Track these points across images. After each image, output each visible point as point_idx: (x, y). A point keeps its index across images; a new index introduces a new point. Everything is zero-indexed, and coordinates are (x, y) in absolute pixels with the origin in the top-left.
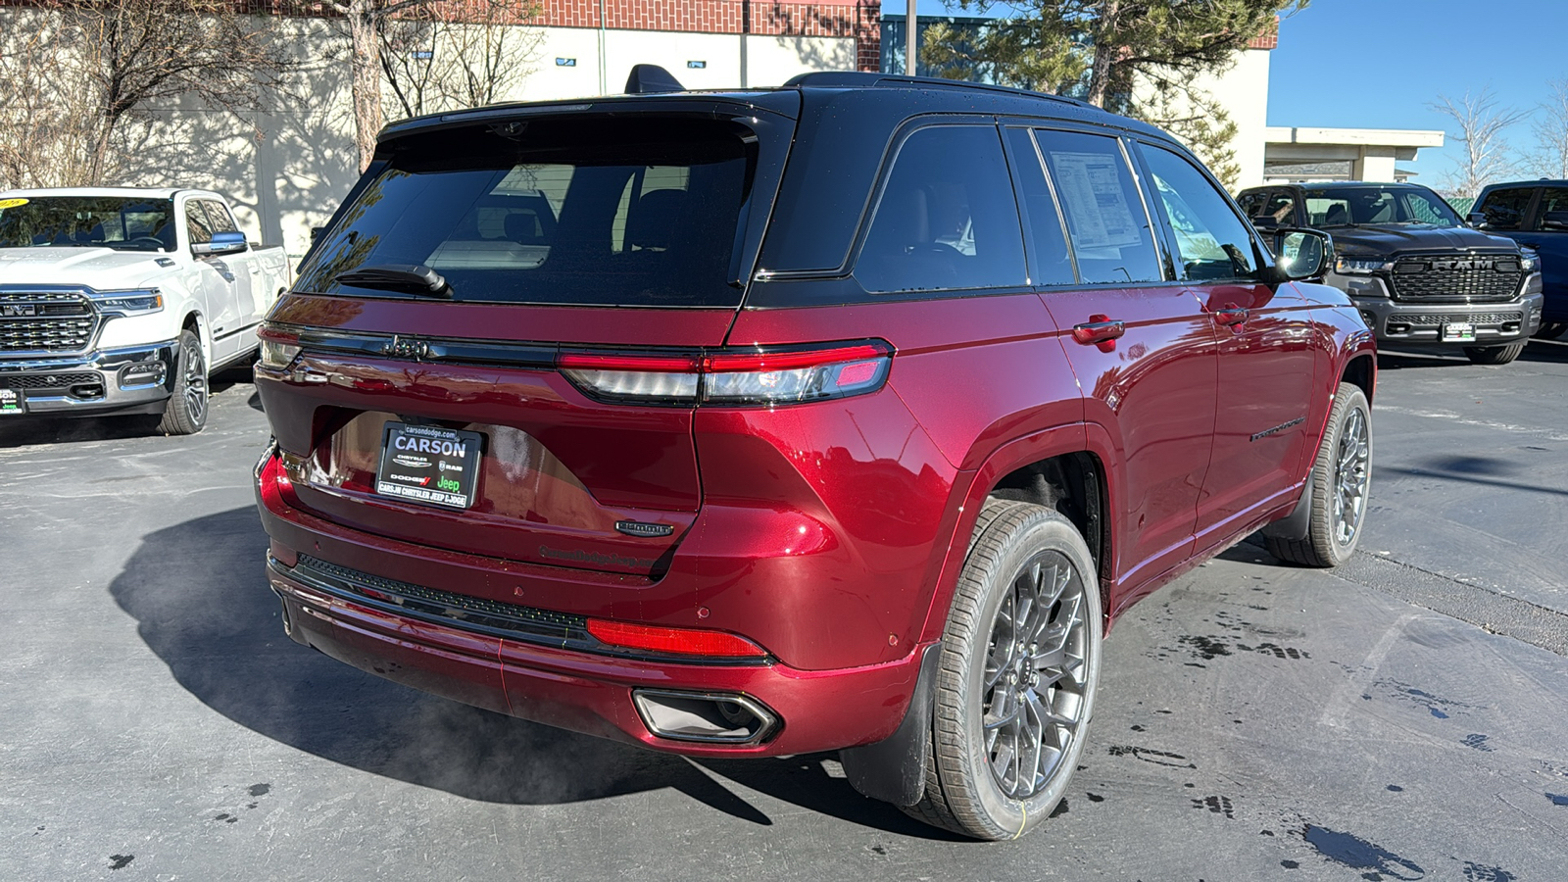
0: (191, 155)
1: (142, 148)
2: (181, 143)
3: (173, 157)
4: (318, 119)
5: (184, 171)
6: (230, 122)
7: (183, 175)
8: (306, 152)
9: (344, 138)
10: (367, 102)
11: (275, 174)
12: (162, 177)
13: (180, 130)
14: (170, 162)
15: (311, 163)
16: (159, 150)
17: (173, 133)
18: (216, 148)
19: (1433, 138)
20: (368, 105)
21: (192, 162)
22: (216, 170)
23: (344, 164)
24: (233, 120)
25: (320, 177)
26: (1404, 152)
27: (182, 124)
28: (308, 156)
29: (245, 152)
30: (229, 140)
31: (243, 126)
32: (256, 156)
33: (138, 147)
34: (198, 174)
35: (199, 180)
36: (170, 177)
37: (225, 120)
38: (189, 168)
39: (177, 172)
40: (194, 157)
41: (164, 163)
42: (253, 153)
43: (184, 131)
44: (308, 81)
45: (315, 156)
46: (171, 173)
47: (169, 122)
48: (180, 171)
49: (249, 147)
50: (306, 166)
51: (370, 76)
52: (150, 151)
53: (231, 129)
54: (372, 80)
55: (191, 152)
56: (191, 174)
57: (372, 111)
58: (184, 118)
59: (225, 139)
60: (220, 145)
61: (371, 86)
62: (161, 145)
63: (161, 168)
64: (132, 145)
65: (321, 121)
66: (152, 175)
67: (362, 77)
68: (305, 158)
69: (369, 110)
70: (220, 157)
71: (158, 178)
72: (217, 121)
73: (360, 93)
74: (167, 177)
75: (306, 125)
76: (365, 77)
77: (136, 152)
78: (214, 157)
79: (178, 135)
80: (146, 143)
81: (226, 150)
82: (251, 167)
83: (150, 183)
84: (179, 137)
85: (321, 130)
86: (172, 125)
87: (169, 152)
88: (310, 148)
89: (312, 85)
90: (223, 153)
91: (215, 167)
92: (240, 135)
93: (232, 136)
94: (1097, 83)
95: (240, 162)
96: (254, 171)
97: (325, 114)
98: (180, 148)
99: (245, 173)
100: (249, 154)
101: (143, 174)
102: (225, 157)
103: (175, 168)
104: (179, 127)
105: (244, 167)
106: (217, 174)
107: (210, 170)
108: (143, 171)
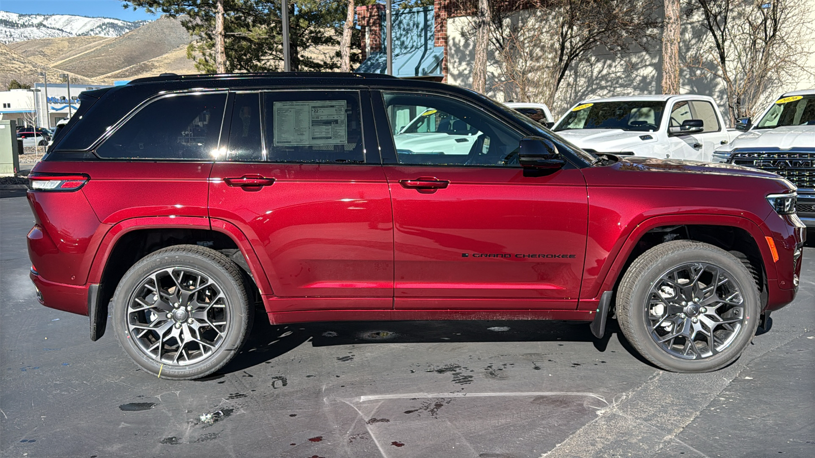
0: (623, 78)
1: (600, 76)
2: (619, 72)
3: (614, 80)
4: (694, 52)
5: (619, 87)
6: (646, 58)
7: (618, 89)
8: (685, 73)
9: (708, 63)
10: (669, 44)
12: (608, 91)
13: (619, 64)
14: (612, 83)
15: (688, 79)
16: (608, 76)
17: (615, 66)
18: (636, 73)
20: (669, 46)
21: (623, 82)
22: (635, 86)
23: (707, 78)
24: (647, 57)
25: (692, 87)
27: (620, 61)
28: (686, 75)
29: (651, 75)
30: (644, 68)
31: (652, 59)
32: (657, 77)
33: (598, 76)
34: (626, 88)
35: (626, 92)
36: (611, 91)
37: (643, 57)
38: (621, 86)
39: (615, 88)
40: (625, 79)
41: (609, 83)
42: (656, 75)
43: (621, 65)
45: (690, 74)
46: (612, 89)
47: (614, 61)
48: (617, 87)
49: (654, 72)
50: (684, 81)
51: (672, 29)
52: (604, 78)
53: (645, 62)
54: (673, 31)
55: (623, 76)
56: (622, 89)
57: (672, 49)
58: (622, 58)
59: (642, 68)
60: (639, 71)
61: (672, 34)
62: (609, 74)
63: (607, 86)
64: (595, 74)
65: (696, 54)
66: (603, 90)
67: (667, 30)
69: (669, 49)
70: (638, 78)
71: (605, 92)
72: (639, 58)
73: (665, 40)
74: (610, 91)
75: (687, 57)
76: (669, 30)
77: (597, 78)
78: (635, 79)
79: (618, 68)
80: (602, 73)
81: (641, 74)
82: (654, 83)
83: (601, 95)
84: (619, 68)
85: (696, 59)
86: (615, 62)
87: (612, 77)
88: (688, 70)
90: (640, 76)
91: (635, 84)
92: (650, 65)
93: (646, 66)
95: (648, 80)
96: (655, 86)
97: (699, 49)
98: (618, 74)
99: (650, 87)
100: (653, 76)
101: (598, 90)
102: (641, 78)
103: (615, 86)
104: (619, 63)
105: (650, 83)
106: (635, 88)
107: (632, 86)
108: (599, 88)
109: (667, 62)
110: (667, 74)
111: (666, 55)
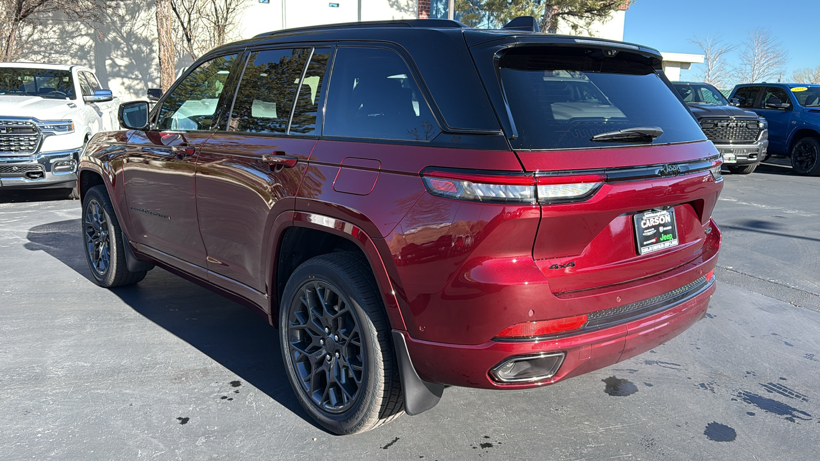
0: (58, 45)
1: (30, 40)
2: (52, 38)
3: (48, 45)
4: (129, 28)
5: (54, 53)
6: (80, 28)
7: (53, 55)
8: (123, 46)
9: (143, 38)
10: (164, 20)
11: (105, 57)
12: (42, 57)
13: (51, 31)
14: (46, 48)
15: (125, 51)
16: (40, 41)
17: (47, 32)
18: (72, 41)
19: (699, 59)
20: (165, 22)
21: (58, 49)
22: (72, 53)
23: (143, 53)
24: (82, 26)
25: (131, 59)
26: (684, 65)
27: (52, 27)
28: (124, 47)
29: (88, 44)
30: (80, 37)
31: (87, 29)
32: (95, 47)
33: (28, 40)
34: (62, 55)
35: (63, 59)
36: (46, 57)
37: (78, 26)
38: (57, 52)
39: (50, 54)
40: (60, 46)
41: (43, 49)
42: (93, 45)
43: (54, 31)
44: (124, 6)
45: (128, 48)
46: (47, 55)
47: (46, 26)
48: (51, 54)
49: (91, 41)
50: (123, 53)
51: (165, 6)
52: (35, 42)
53: (81, 31)
54: (167, 8)
55: (58, 43)
56: (58, 55)
57: (167, 25)
58: (54, 24)
59: (77, 36)
60: (74, 40)
61: (166, 11)
62: (41, 39)
63: (40, 52)
64: (24, 38)
65: (131, 29)
66: (36, 55)
67: (161, 6)
68: (123, 49)
69: (165, 24)
70: (75, 47)
71: (39, 57)
72: (73, 26)
73: (160, 15)
74: (44, 57)
75: (122, 30)
76: (163, 6)
77: (26, 42)
78: (71, 47)
79: (52, 34)
80: (32, 37)
81: (77, 43)
82: (92, 53)
83: (35, 60)
84: (51, 35)
85: (131, 34)
86: (47, 28)
87: (45, 43)
88: (125, 43)
89: (126, 8)
90: (76, 44)
91: (72, 52)
92: (85, 35)
93: (82, 35)
94: (545, 25)
95: (86, 50)
96: (93, 55)
97: (133, 25)
98: (51, 40)
99: (88, 56)
100: (91, 46)
101: (31, 55)
102: (77, 47)
103: (49, 52)
104: (51, 29)
105: (88, 52)
106: (73, 56)
107: (69, 54)
108: (30, 53)
109: (163, 36)
110: (164, 47)
111: (162, 29)
